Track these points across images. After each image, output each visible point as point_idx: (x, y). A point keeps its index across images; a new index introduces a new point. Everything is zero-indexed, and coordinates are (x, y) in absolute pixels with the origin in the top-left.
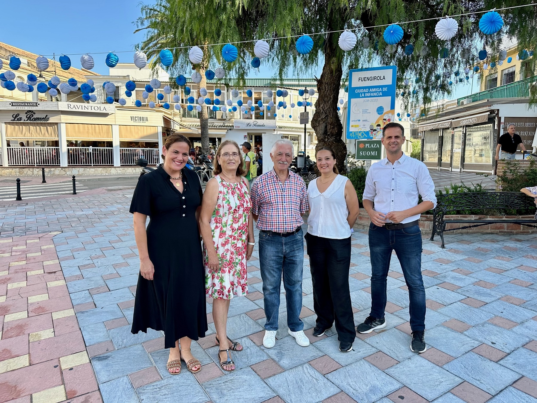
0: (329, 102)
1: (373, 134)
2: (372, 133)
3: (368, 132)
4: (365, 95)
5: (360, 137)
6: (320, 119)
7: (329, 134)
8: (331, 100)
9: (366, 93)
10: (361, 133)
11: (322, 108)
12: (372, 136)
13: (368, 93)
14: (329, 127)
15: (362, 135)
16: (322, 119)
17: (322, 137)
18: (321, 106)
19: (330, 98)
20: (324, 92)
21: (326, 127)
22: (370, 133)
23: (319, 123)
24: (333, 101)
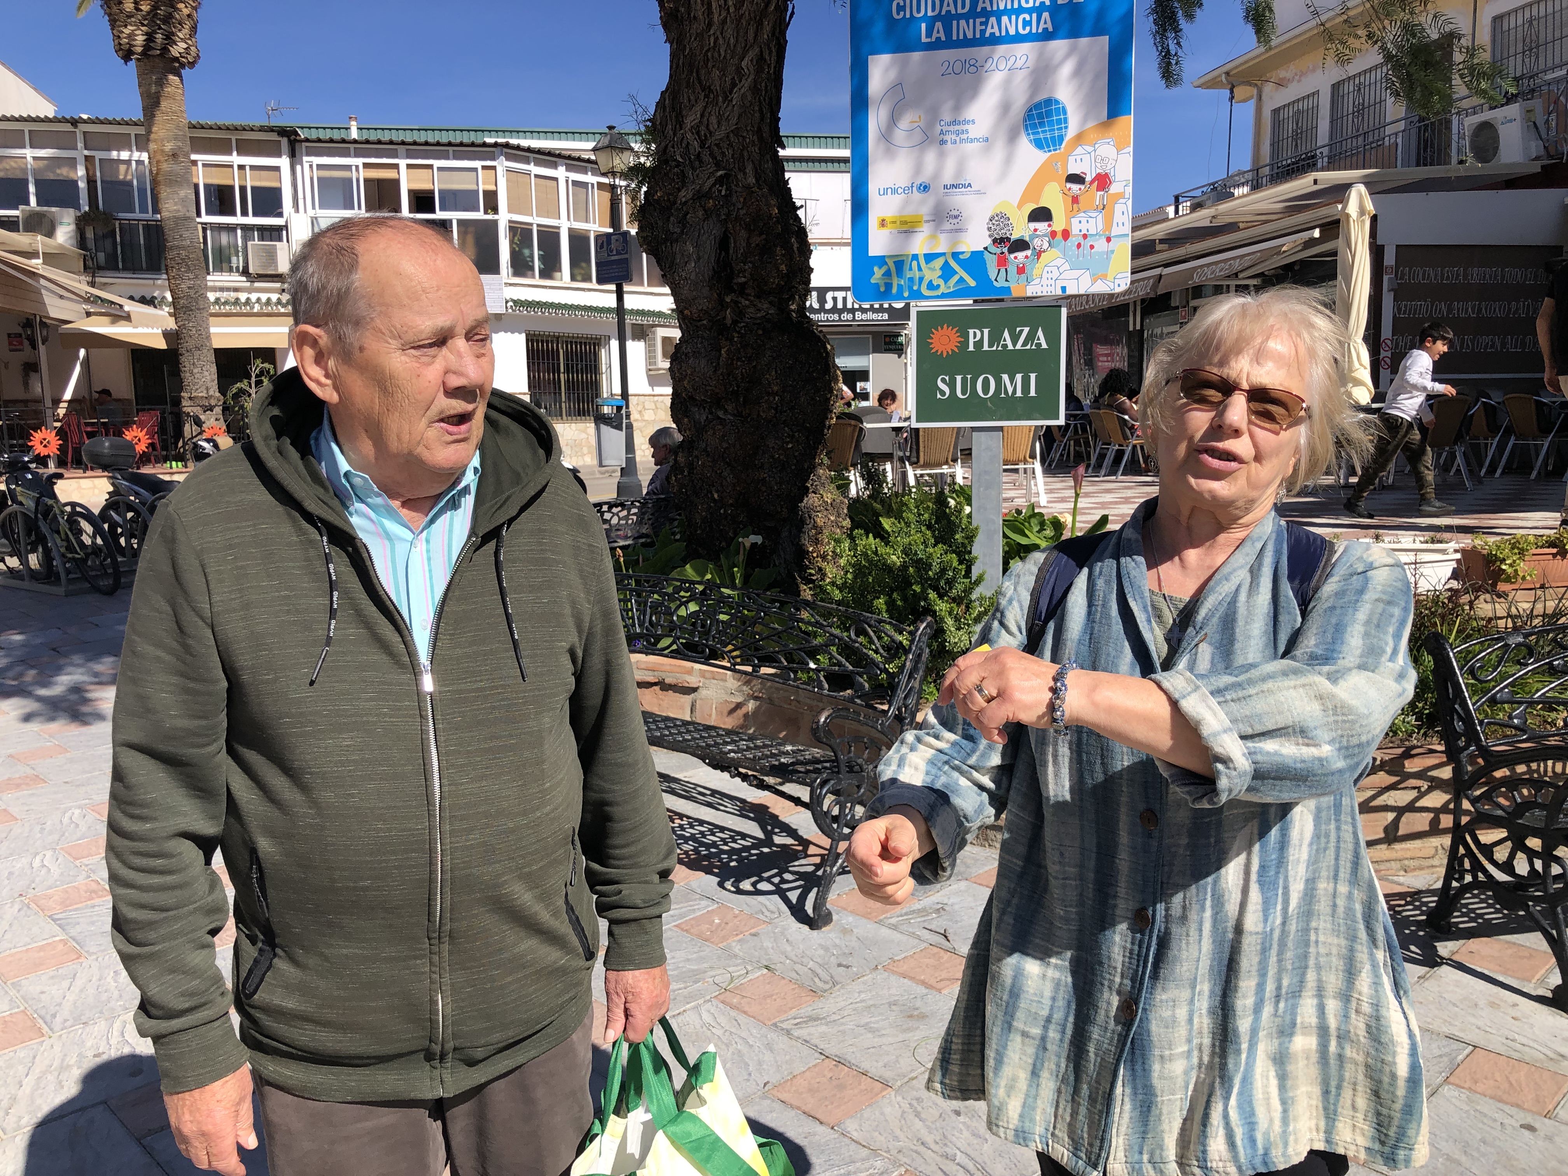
0: (736, 96)
1: (1012, 270)
2: (1002, 262)
3: (977, 256)
4: (948, 31)
5: (931, 286)
6: (685, 195)
7: (743, 286)
8: (747, 83)
9: (959, 17)
10: (939, 263)
11: (696, 130)
12: (1001, 283)
13: (966, 17)
14: (740, 240)
15: (947, 272)
16: (700, 196)
17: (704, 304)
18: (691, 120)
19: (739, 69)
20: (700, 36)
21: (723, 244)
22: (991, 262)
23: (683, 222)
24: (755, 89)
